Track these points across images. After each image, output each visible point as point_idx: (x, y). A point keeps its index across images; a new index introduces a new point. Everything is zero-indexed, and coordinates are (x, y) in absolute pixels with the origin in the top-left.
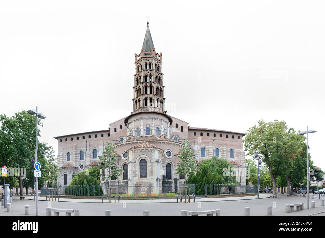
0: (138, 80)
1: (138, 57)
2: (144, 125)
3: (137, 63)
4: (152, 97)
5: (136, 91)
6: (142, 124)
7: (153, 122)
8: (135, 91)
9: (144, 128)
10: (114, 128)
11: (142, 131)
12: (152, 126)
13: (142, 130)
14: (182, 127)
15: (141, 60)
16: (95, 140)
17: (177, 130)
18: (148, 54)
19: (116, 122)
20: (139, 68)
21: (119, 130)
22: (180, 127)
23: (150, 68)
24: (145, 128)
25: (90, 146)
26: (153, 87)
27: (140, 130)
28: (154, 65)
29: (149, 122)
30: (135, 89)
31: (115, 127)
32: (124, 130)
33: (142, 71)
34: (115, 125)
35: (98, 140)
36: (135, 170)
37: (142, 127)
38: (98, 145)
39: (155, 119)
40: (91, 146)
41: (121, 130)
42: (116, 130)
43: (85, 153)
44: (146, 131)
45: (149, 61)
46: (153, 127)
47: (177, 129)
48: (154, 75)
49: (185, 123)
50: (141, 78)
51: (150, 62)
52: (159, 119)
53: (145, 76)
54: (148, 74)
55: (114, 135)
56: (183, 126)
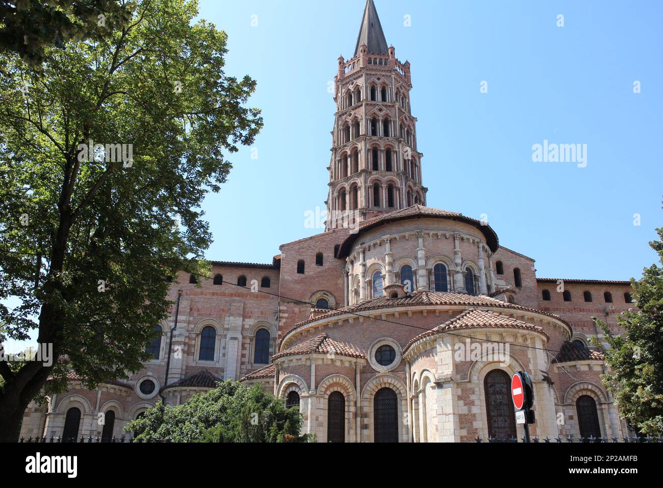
0: (347, 129)
1: (347, 65)
2: (427, 258)
3: (344, 83)
4: (393, 181)
5: (341, 160)
6: (421, 254)
7: (457, 249)
8: (338, 158)
9: (429, 267)
10: (297, 261)
11: (422, 276)
12: (452, 261)
13: (422, 272)
14: (517, 272)
15: (360, 74)
16: (213, 294)
17: (503, 281)
18: (378, 61)
19: (306, 240)
20: (350, 97)
21: (311, 268)
22: (509, 272)
23: (384, 99)
24: (431, 265)
25: (191, 309)
26: (396, 152)
27: (415, 273)
28: (394, 91)
29: (444, 247)
30: (339, 152)
31: (300, 258)
32: (329, 269)
33: (363, 106)
34: (301, 250)
35: (224, 294)
36: (466, 412)
37: (422, 262)
38: (224, 312)
39: (462, 239)
40: (196, 314)
41: (320, 269)
42: (301, 267)
43: (169, 334)
44: (433, 278)
45: (381, 81)
46: (457, 265)
47: (500, 279)
48: (397, 119)
49: (523, 259)
50: (357, 125)
51: (384, 83)
52: (471, 241)
53: (370, 120)
54: (381, 116)
55: (296, 282)
56: (519, 267)
